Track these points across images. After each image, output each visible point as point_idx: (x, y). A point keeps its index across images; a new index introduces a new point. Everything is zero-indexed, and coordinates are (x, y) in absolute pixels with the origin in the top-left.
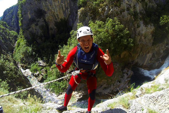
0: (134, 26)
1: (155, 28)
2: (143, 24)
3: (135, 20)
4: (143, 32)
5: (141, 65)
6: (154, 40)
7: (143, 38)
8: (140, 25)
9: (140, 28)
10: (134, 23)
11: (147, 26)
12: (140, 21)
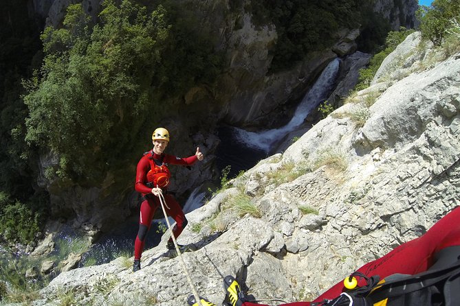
0: (227, 25)
1: (279, 37)
2: (251, 21)
3: (232, 10)
4: (249, 42)
5: (238, 120)
6: (272, 63)
7: (246, 55)
8: (243, 24)
9: (241, 30)
10: (229, 16)
11: (261, 28)
12: (245, 15)
